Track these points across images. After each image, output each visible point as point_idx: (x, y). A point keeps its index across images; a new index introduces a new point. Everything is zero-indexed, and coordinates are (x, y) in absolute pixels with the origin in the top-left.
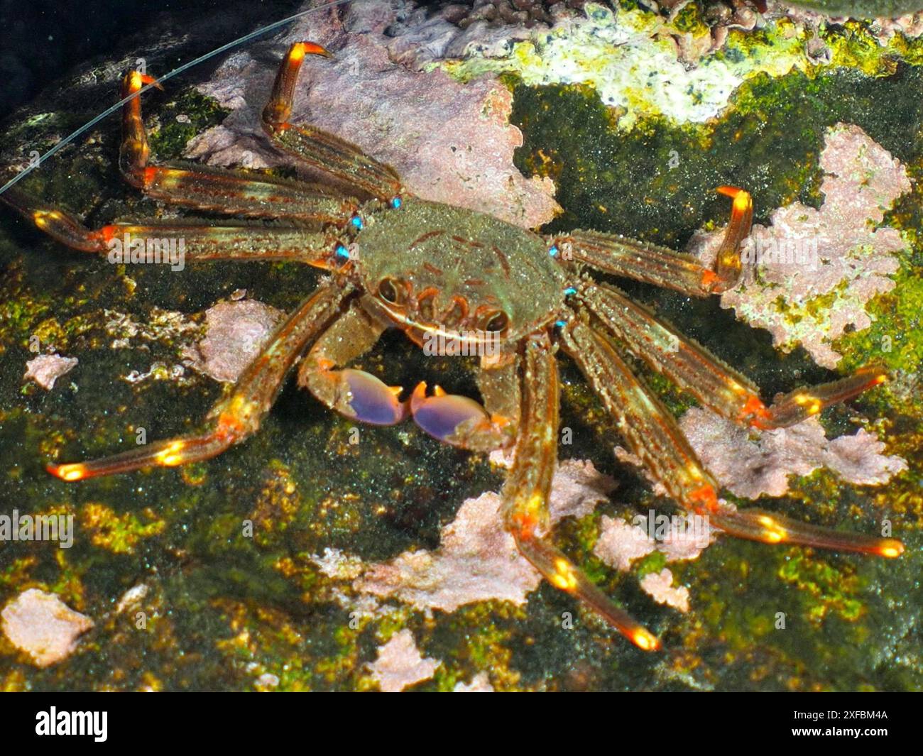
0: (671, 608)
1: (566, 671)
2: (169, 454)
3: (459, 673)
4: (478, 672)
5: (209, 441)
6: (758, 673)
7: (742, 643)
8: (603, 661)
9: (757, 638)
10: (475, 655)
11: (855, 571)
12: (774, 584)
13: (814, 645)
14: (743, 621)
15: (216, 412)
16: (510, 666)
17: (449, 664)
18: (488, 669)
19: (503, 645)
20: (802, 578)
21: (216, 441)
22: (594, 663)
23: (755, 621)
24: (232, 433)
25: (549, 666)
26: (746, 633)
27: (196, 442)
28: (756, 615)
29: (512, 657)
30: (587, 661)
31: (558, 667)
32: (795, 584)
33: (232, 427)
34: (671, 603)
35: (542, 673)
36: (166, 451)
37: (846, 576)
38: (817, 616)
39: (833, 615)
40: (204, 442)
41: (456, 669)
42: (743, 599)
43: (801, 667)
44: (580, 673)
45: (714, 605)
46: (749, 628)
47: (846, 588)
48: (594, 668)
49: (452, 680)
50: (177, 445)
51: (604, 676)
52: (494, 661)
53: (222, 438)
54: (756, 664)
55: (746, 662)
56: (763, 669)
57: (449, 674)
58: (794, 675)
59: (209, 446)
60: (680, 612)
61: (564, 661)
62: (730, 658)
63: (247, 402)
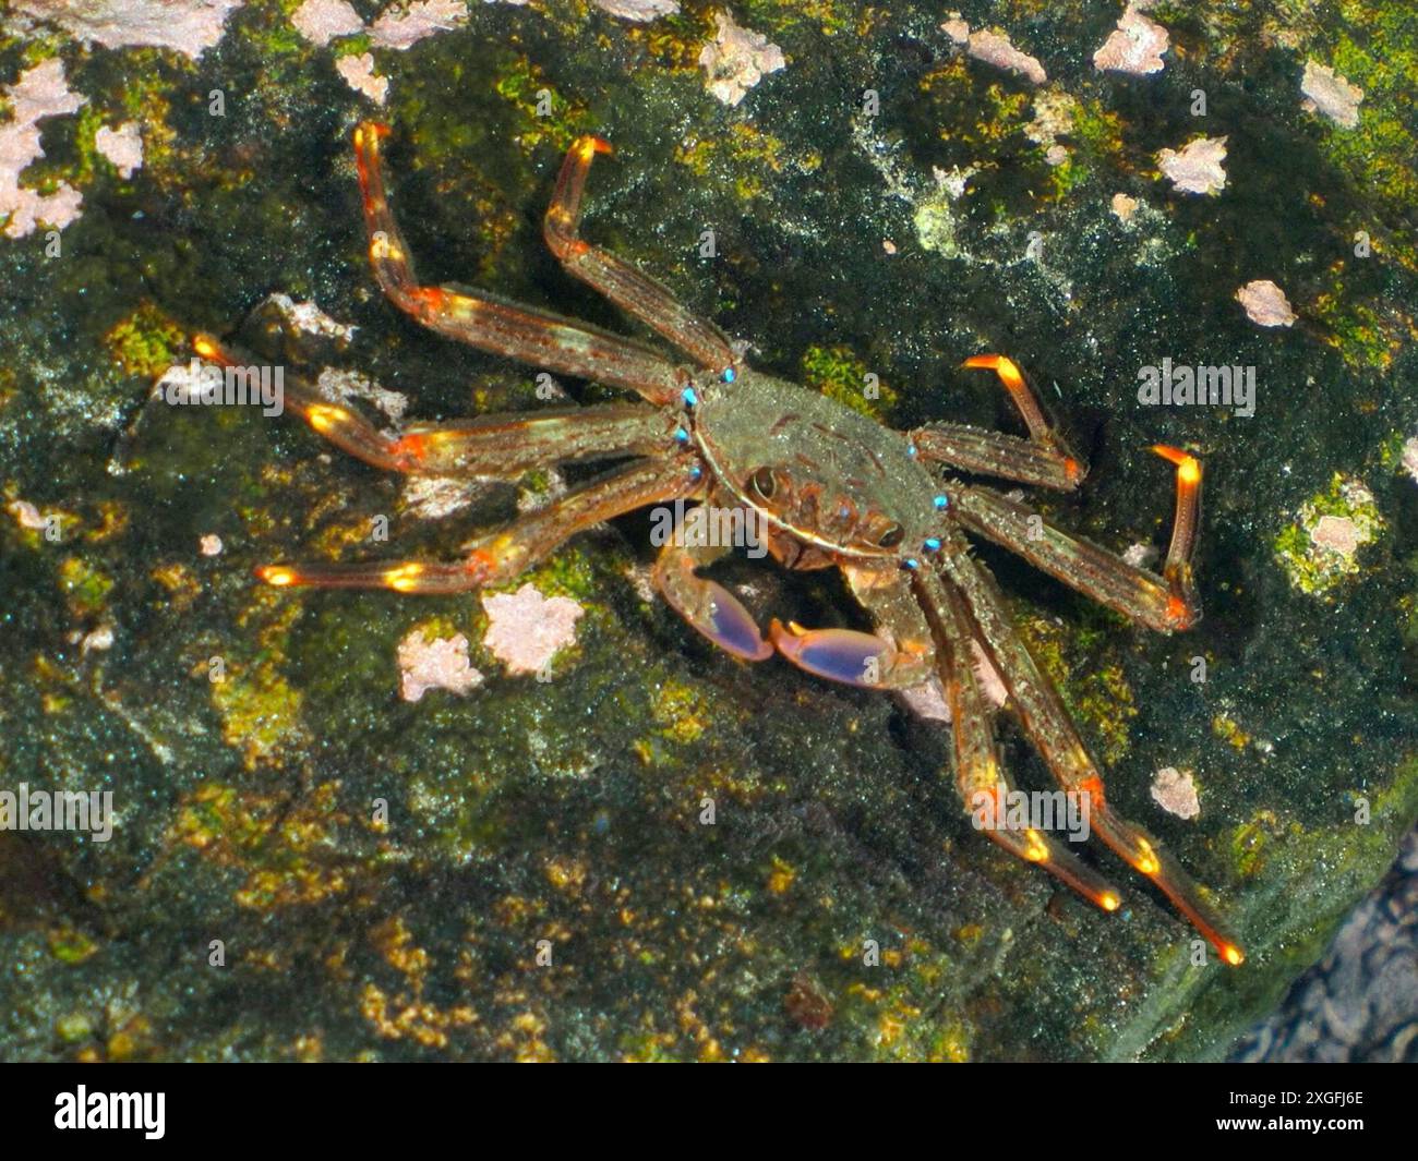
0: (365, 98)
1: (231, 143)
2: (403, 576)
3: (107, 115)
4: (129, 120)
5: (454, 573)
6: (446, 187)
7: (435, 151)
8: (274, 141)
9: (455, 149)
10: (129, 100)
11: (587, 106)
12: (487, 95)
13: (519, 174)
14: (442, 127)
15: (475, 544)
16: (168, 122)
17: (97, 102)
18: (141, 120)
19: (164, 96)
20: (521, 97)
21: (462, 575)
22: (264, 140)
23: (456, 130)
24: (482, 571)
25: (213, 132)
26: (443, 141)
27: (438, 571)
28: (459, 124)
29: (172, 112)
30: (257, 138)
31: (222, 137)
32: (513, 102)
33: (485, 563)
34: (366, 92)
35: (203, 139)
36: (399, 572)
37: (575, 108)
38: (530, 143)
39: (548, 145)
40: (447, 573)
41: (104, 110)
42: (447, 103)
43: (498, 192)
44: (247, 149)
45: (413, 103)
46: (448, 135)
47: (571, 122)
48: (264, 147)
49: (97, 120)
50: (413, 568)
51: (272, 157)
52: (150, 112)
53: (470, 572)
54: (446, 176)
55: (436, 172)
56: (453, 183)
57: (94, 114)
58: (487, 198)
59: (452, 579)
60: (375, 105)
61: (231, 132)
62: (418, 163)
63: (514, 544)
